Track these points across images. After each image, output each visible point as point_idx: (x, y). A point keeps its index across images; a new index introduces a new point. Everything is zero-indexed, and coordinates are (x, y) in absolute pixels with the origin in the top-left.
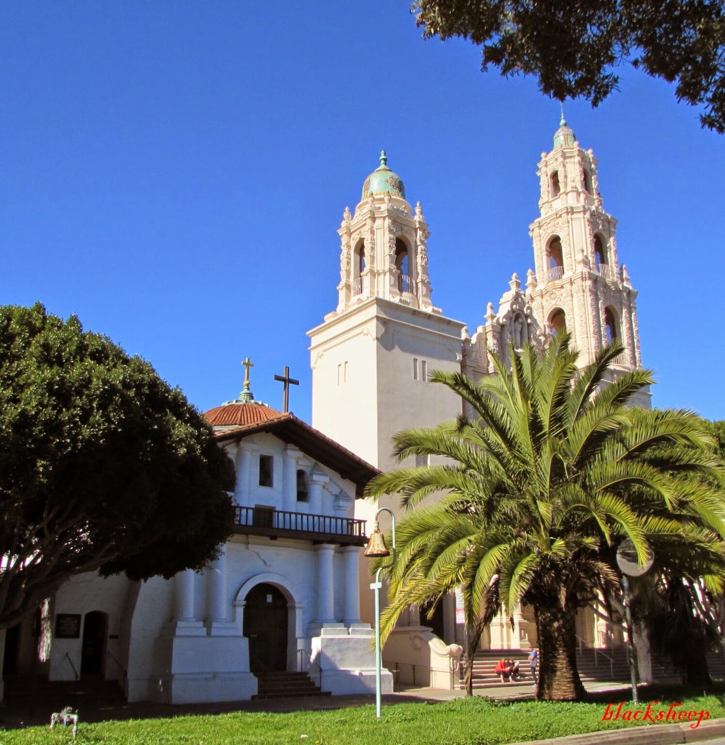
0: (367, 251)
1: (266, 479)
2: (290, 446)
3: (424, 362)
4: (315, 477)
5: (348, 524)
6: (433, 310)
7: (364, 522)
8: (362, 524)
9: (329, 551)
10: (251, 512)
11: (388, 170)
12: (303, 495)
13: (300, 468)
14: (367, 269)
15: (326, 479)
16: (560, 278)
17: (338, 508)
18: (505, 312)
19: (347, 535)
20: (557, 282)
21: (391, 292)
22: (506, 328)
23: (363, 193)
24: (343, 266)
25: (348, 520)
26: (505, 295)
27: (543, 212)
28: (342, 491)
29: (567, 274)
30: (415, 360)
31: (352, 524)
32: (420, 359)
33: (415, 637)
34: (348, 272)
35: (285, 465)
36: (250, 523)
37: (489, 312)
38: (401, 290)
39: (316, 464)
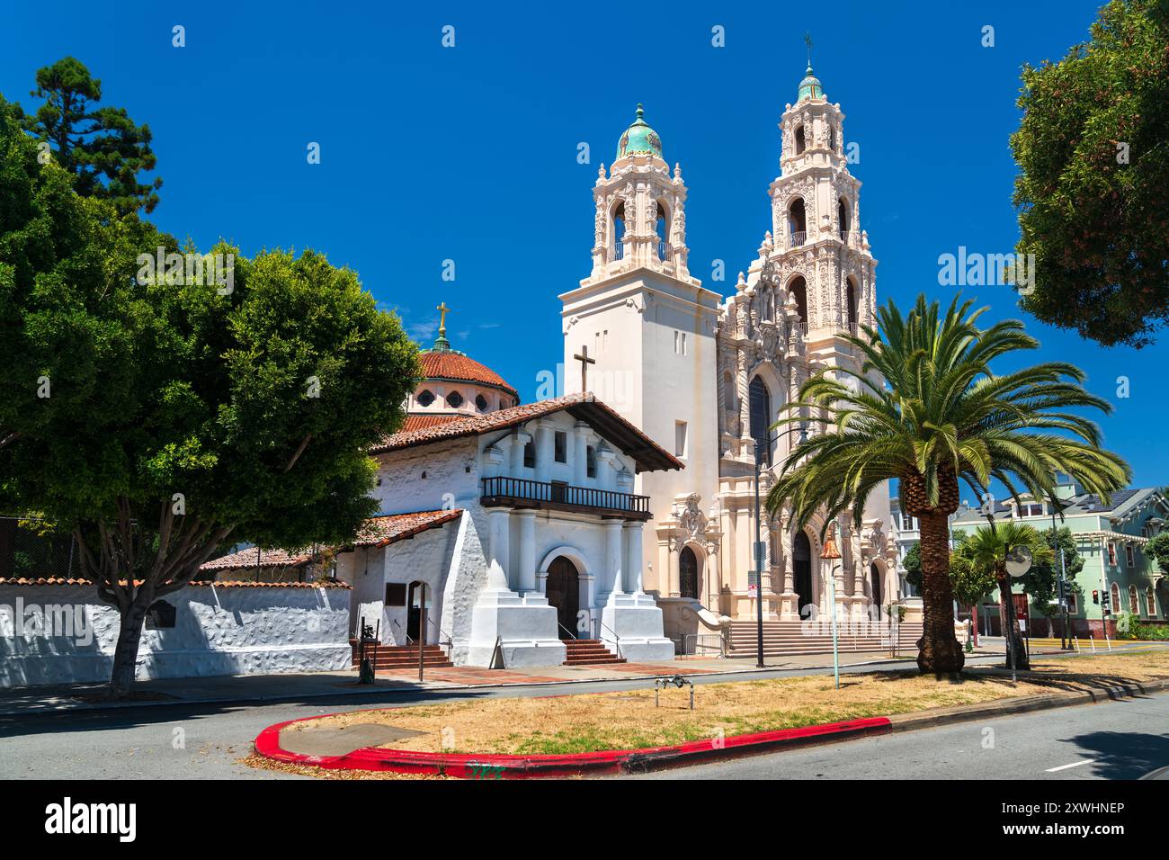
0: (628, 216)
1: (560, 455)
2: (582, 423)
3: (684, 335)
4: (604, 454)
5: (630, 499)
6: (693, 282)
7: (648, 498)
8: (646, 500)
9: (617, 526)
10: (550, 487)
11: (645, 125)
12: (592, 471)
13: (590, 444)
14: (627, 234)
15: (612, 456)
16: (801, 243)
17: (622, 484)
18: (755, 283)
19: (629, 510)
20: (799, 248)
21: (653, 260)
22: (755, 298)
23: (619, 150)
24: (598, 229)
25: (630, 495)
26: (753, 263)
27: (783, 169)
28: (624, 467)
29: (809, 242)
30: (676, 333)
31: (633, 500)
32: (680, 332)
33: (684, 608)
34: (604, 236)
35: (577, 440)
36: (549, 499)
37: (741, 282)
38: (662, 258)
39: (602, 440)
